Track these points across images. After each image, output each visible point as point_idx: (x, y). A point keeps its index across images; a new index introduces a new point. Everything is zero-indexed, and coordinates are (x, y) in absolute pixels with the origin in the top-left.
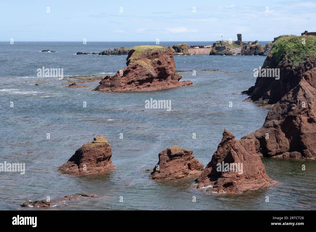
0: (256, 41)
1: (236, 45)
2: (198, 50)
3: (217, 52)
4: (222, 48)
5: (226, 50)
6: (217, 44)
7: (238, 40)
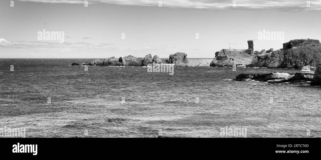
0: (270, 49)
1: (246, 54)
2: (205, 61)
3: (218, 62)
4: (224, 58)
5: (227, 61)
6: (220, 54)
7: (249, 47)
